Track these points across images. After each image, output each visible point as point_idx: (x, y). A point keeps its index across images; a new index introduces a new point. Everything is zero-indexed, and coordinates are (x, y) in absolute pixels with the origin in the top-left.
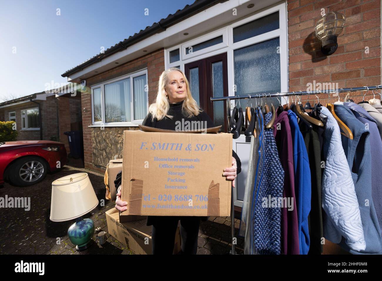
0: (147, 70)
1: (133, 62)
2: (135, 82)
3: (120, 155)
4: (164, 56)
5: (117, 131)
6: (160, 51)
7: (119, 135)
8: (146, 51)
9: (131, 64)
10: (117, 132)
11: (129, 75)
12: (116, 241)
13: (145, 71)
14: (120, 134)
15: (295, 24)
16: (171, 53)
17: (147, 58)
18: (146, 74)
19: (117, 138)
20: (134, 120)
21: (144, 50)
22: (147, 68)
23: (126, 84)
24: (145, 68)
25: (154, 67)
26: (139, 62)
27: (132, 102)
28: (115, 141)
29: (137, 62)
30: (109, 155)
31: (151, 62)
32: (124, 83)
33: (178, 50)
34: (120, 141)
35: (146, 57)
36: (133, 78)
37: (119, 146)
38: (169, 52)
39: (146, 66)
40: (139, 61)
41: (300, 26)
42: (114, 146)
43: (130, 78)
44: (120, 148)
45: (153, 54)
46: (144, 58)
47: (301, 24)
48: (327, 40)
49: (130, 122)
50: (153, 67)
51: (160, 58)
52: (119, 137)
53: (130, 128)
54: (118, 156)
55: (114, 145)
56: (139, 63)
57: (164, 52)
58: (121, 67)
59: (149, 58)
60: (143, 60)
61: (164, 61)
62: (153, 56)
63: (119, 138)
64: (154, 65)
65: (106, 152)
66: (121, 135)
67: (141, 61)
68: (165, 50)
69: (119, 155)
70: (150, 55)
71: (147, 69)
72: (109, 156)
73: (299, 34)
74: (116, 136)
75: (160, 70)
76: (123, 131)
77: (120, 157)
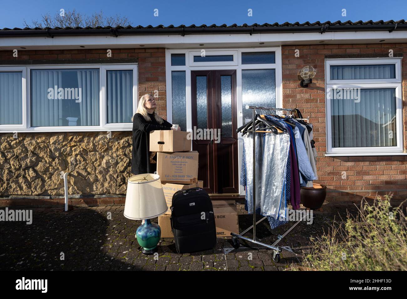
0: (136, 66)
4: (165, 57)
5: (69, 137)
6: (160, 50)
7: (73, 144)
8: (142, 46)
11: (101, 66)
13: (133, 67)
14: (75, 142)
15: (285, 64)
16: (173, 55)
17: (138, 53)
18: (133, 70)
19: (68, 149)
20: (107, 123)
24: (134, 62)
25: (150, 65)
26: (124, 54)
28: (61, 153)
30: (46, 174)
31: (145, 59)
33: (184, 55)
34: (75, 152)
35: (136, 51)
36: (107, 71)
37: (71, 159)
38: (170, 54)
39: (136, 62)
41: (289, 66)
44: (74, 162)
45: (147, 51)
46: (132, 51)
47: (289, 65)
48: (309, 81)
49: (100, 127)
50: (148, 65)
51: (159, 57)
52: (74, 146)
53: (100, 133)
60: (130, 53)
61: (165, 62)
63: (73, 148)
64: (149, 63)
65: (35, 171)
66: (78, 144)
67: (127, 54)
68: (166, 51)
69: (71, 172)
70: (143, 51)
71: (137, 64)
72: (44, 176)
73: (288, 71)
74: (66, 145)
75: (159, 70)
76: (83, 138)
77: (76, 174)
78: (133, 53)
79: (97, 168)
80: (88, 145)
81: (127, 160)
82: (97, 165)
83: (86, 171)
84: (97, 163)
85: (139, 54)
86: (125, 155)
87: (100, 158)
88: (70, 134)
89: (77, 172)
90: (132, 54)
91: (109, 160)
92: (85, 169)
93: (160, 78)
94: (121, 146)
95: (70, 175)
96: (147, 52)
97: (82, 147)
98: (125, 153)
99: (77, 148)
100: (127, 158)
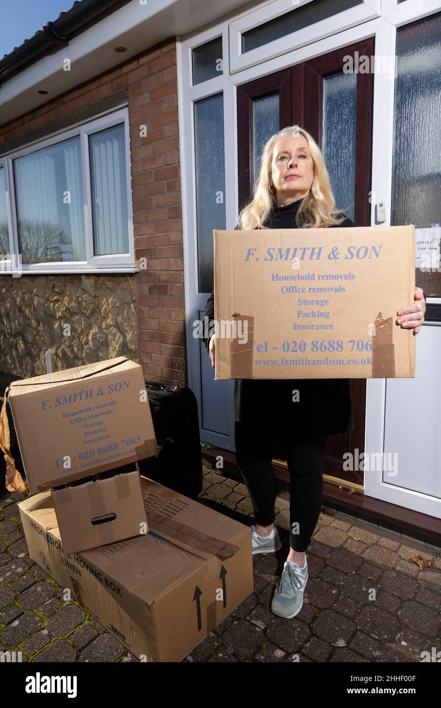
0: (126, 110)
1: (87, 88)
2: (96, 149)
3: (60, 350)
4: (176, 64)
5: (51, 285)
6: (165, 49)
7: (56, 297)
8: (121, 50)
9: (83, 95)
10: (51, 290)
11: (78, 128)
12: (49, 581)
13: (122, 115)
14: (57, 293)
16: (198, 51)
17: (127, 74)
18: (123, 123)
19: (51, 305)
20: (94, 255)
21: (118, 46)
22: (127, 104)
23: (69, 154)
24: (122, 102)
25: (147, 100)
26: (105, 86)
27: (87, 204)
28: (45, 312)
29: (98, 87)
30: (34, 348)
31: (139, 84)
32: (66, 152)
33: (219, 41)
34: (58, 312)
35: (125, 69)
36: (89, 136)
37: (56, 326)
38: (190, 51)
39: (125, 98)
40: (104, 84)
42: (44, 325)
43: (81, 135)
44: (58, 332)
45: (143, 60)
46: (118, 73)
49: (85, 263)
50: (145, 99)
51: (164, 69)
52: (57, 301)
53: (83, 277)
54: (56, 351)
55: (43, 323)
56: (105, 89)
57: (175, 49)
58: (54, 104)
59: (133, 73)
60: (115, 79)
61: (176, 78)
62: (143, 64)
63: (56, 306)
64: (147, 95)
65: (25, 342)
66: (60, 297)
67: (110, 85)
68: (179, 45)
69: (58, 349)
70: (134, 64)
71: (127, 106)
72: (33, 350)
74: (48, 299)
75: (164, 107)
76: (65, 286)
77: (60, 354)
78: (118, 78)
79: (84, 346)
80: (72, 299)
81: (119, 337)
82: (83, 343)
83: (72, 351)
84: (83, 338)
85: (129, 75)
86: (117, 326)
87: (86, 328)
88: (51, 278)
89: (63, 351)
90: (118, 80)
91: (97, 333)
92: (70, 346)
93: (167, 130)
94: (110, 307)
95: (56, 354)
96: (142, 65)
97: (65, 305)
98: (117, 322)
99: (59, 305)
100: (120, 334)
